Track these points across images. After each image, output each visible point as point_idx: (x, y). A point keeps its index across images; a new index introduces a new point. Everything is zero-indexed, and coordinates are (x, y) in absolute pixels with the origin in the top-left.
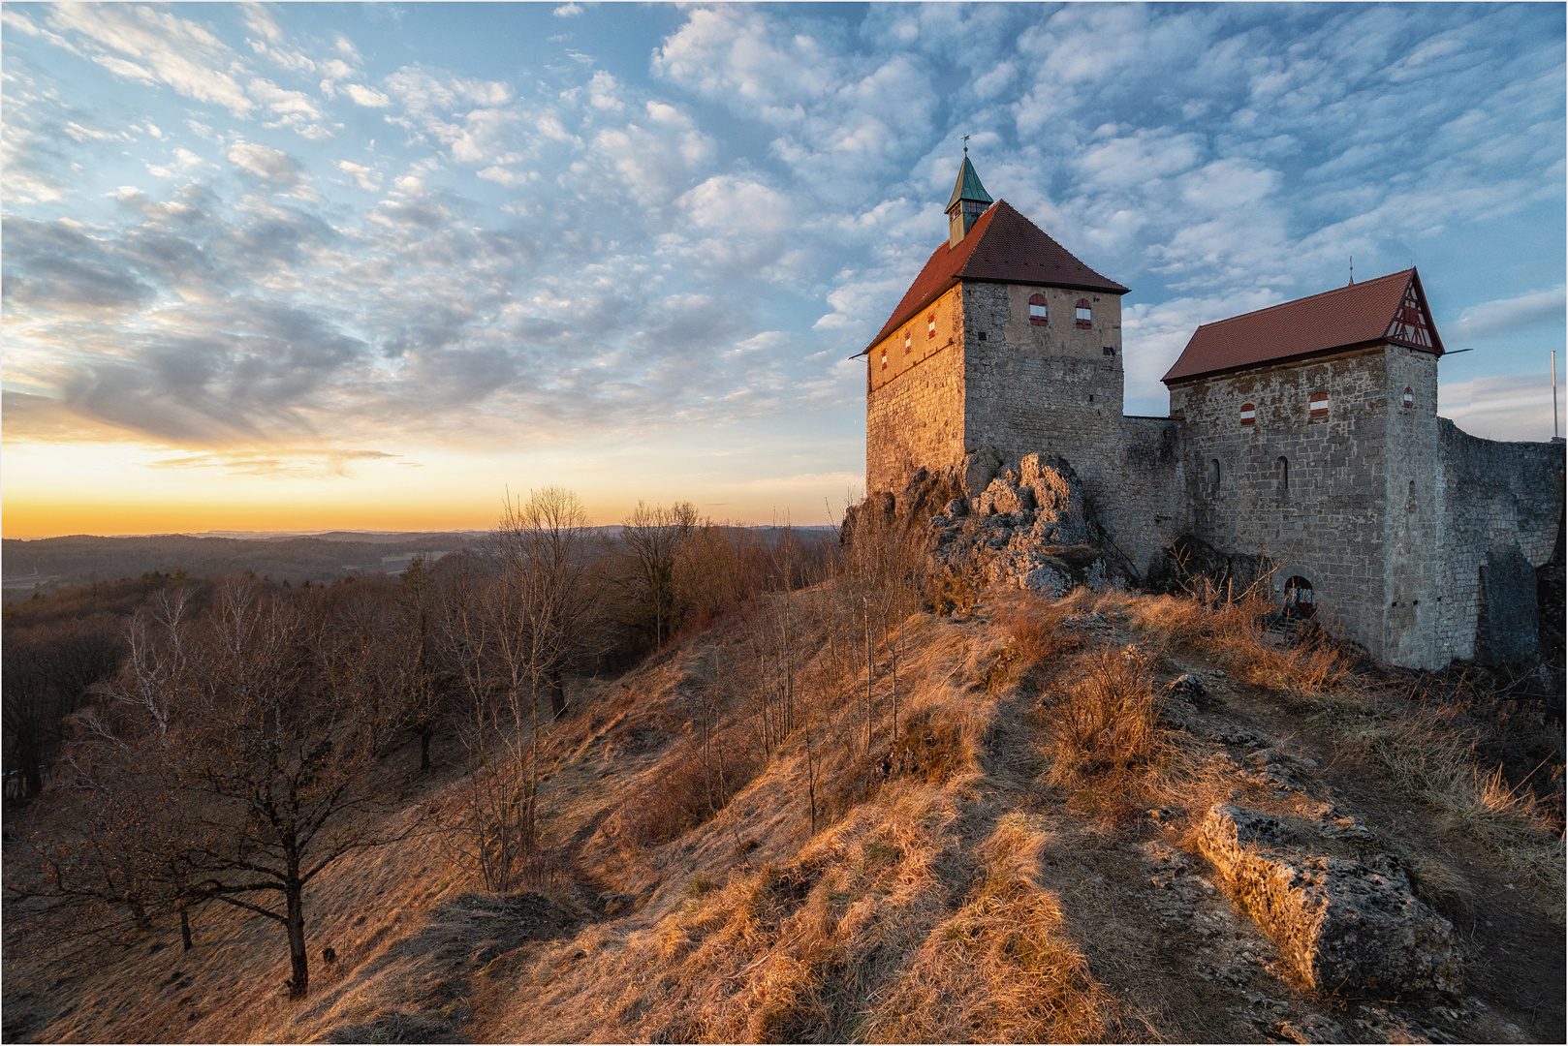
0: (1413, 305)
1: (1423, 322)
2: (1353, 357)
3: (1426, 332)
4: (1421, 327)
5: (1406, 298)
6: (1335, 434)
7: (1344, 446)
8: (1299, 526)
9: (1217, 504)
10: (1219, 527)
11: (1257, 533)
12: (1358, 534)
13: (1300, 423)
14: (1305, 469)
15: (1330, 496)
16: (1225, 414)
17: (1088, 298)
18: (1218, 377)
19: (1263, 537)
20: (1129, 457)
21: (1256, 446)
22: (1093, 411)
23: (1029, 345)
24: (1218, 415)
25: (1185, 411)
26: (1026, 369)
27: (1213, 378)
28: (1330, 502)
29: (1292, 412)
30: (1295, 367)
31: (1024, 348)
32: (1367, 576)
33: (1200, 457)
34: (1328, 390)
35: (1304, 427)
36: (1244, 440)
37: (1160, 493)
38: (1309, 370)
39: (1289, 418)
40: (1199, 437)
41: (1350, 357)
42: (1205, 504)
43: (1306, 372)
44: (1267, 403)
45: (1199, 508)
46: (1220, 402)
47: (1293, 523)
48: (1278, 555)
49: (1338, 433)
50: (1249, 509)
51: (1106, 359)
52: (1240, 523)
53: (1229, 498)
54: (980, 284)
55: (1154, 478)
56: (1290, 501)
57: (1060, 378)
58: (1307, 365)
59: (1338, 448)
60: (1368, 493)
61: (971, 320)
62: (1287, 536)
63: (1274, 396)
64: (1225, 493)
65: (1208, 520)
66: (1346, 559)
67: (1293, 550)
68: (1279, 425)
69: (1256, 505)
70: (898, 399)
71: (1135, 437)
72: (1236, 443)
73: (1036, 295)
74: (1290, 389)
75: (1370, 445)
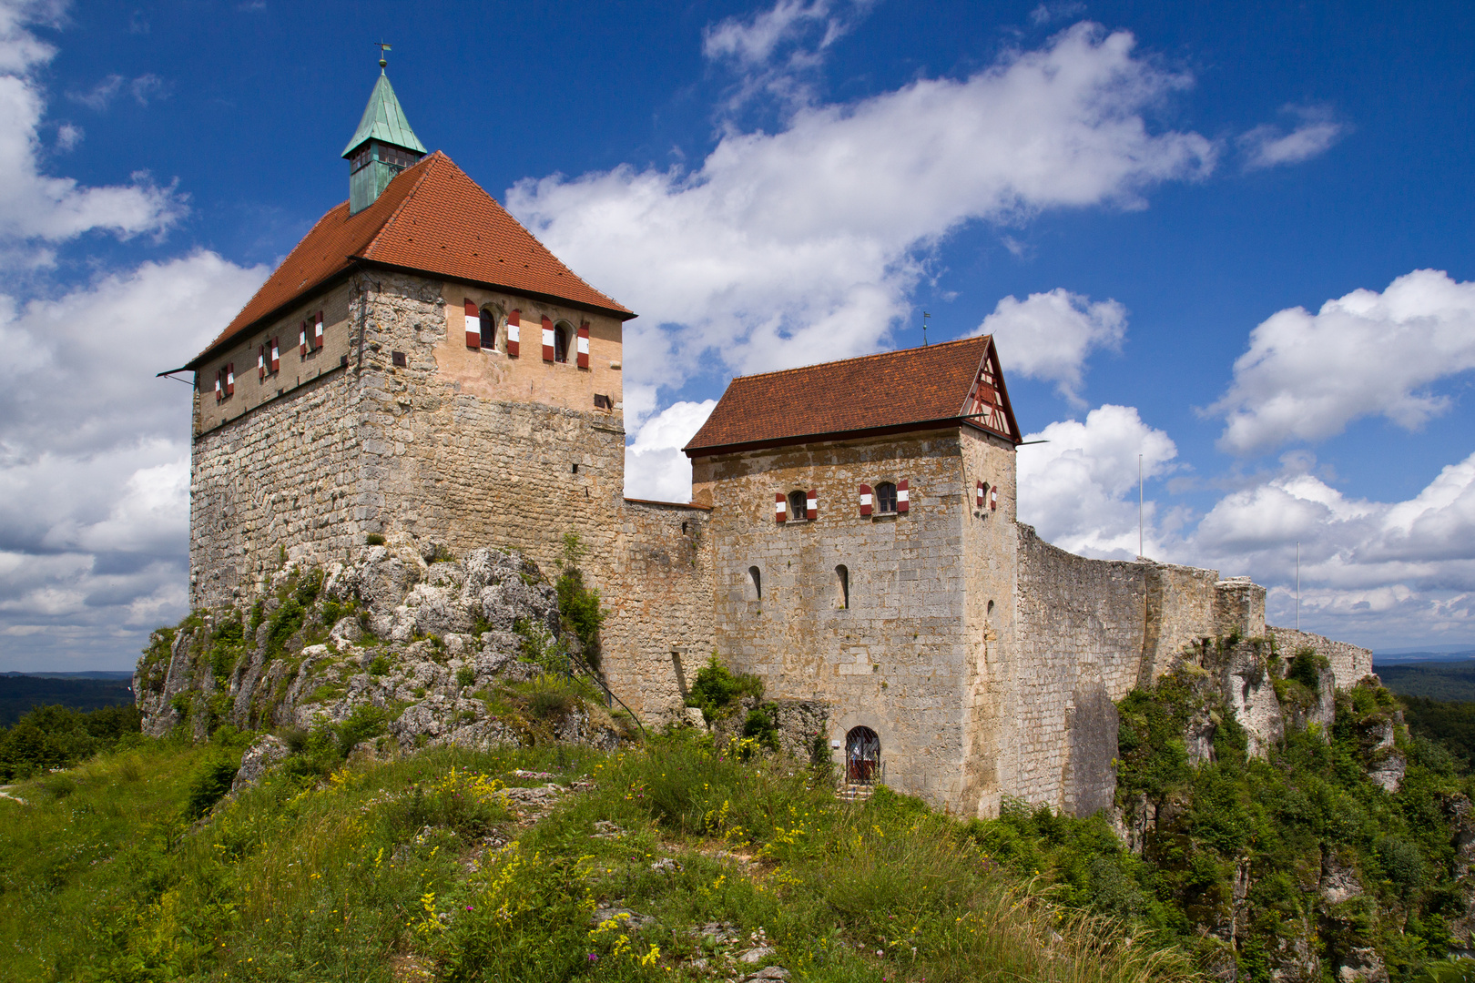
0: (989, 380)
1: (1000, 403)
2: (927, 438)
3: (1003, 414)
4: (999, 408)
5: (983, 372)
6: (904, 537)
7: (915, 554)
8: (862, 658)
9: (757, 629)
10: (760, 662)
11: (811, 670)
12: (932, 668)
13: (863, 522)
14: (869, 582)
15: (898, 619)
16: (768, 504)
17: (573, 318)
18: (759, 451)
19: (818, 674)
20: (632, 560)
21: (807, 551)
22: (577, 488)
23: (478, 379)
24: (758, 506)
25: (714, 495)
26: (471, 416)
27: (752, 452)
28: (899, 626)
29: (852, 505)
30: (856, 445)
31: (467, 385)
32: (942, 722)
33: (734, 564)
34: (896, 480)
35: (868, 527)
36: (792, 540)
37: (678, 614)
38: (873, 452)
39: (849, 513)
40: (732, 534)
41: (920, 438)
42: (742, 629)
43: (869, 453)
44: (823, 492)
45: (733, 634)
46: (760, 486)
47: (855, 655)
48: (837, 699)
49: (908, 536)
50: (800, 636)
51: (599, 413)
52: (789, 657)
53: (773, 621)
54: (397, 276)
55: (669, 591)
56: (852, 625)
57: (526, 435)
58: (871, 444)
59: (908, 556)
60: (942, 615)
61: (380, 331)
62: (849, 672)
63: (830, 482)
64: (769, 615)
65: (746, 653)
66: (919, 700)
67: (855, 691)
68: (837, 522)
69: (808, 631)
70: (249, 450)
71: (641, 530)
72: (782, 544)
73: (491, 304)
74: (850, 474)
75: (944, 553)
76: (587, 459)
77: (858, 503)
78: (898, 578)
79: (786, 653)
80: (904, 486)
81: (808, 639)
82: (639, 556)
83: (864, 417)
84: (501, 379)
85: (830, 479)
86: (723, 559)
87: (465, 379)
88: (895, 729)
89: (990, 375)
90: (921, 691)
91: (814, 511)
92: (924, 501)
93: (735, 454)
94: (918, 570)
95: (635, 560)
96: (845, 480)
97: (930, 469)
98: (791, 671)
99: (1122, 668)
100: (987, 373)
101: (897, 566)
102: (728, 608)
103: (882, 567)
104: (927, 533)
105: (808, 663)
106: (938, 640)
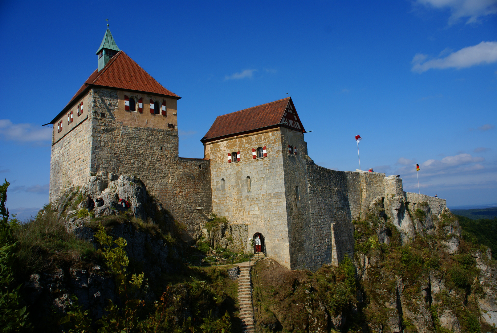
0: (291, 112)
1: (296, 119)
2: (271, 131)
3: (298, 123)
4: (296, 121)
5: (289, 109)
6: (266, 166)
7: (270, 171)
8: (256, 208)
9: (225, 200)
10: (226, 211)
11: (241, 213)
12: (277, 210)
13: (254, 161)
14: (257, 182)
15: (266, 194)
16: (226, 157)
17: (160, 100)
18: (222, 140)
19: (243, 215)
20: (182, 178)
21: (238, 172)
22: (162, 155)
23: (129, 121)
24: (223, 158)
25: (210, 155)
26: (126, 132)
27: (220, 140)
28: (266, 196)
29: (250, 156)
30: (250, 136)
31: (126, 122)
32: (282, 229)
33: (217, 178)
34: (263, 146)
35: (255, 163)
36: (234, 169)
37: (198, 196)
38: (255, 137)
39: (250, 159)
40: (216, 168)
41: (269, 132)
42: (220, 200)
43: (254, 138)
44: (241, 152)
45: (218, 202)
46: (223, 151)
47: (254, 207)
48: (249, 223)
49: (267, 165)
50: (237, 202)
51: (170, 130)
52: (234, 209)
53: (229, 197)
54: (102, 89)
55: (195, 188)
56: (252, 197)
57: (145, 138)
58: (254, 135)
59: (268, 172)
60: (279, 192)
61: (97, 106)
62: (253, 214)
63: (243, 148)
64: (228, 195)
65: (222, 208)
66: (274, 222)
67: (255, 220)
68: (246, 162)
69: (240, 200)
70: (64, 148)
71: (185, 168)
72: (230, 170)
73: (133, 96)
74: (249, 145)
75: (278, 170)
76: (166, 145)
77: (252, 155)
78: (265, 179)
79: (234, 208)
80: (265, 148)
81: (240, 202)
82: (184, 177)
83: (252, 126)
84: (136, 120)
85: (243, 147)
86: (214, 177)
87: (125, 121)
88: (268, 233)
89: (292, 110)
90: (275, 219)
91: (239, 159)
92: (271, 153)
93: (216, 141)
94: (271, 176)
95: (183, 178)
96: (248, 147)
97: (272, 142)
98: (235, 214)
99: (354, 209)
100: (290, 110)
101: (265, 176)
102: (216, 193)
103: (260, 176)
104: (273, 163)
105: (240, 211)
106: (279, 200)
